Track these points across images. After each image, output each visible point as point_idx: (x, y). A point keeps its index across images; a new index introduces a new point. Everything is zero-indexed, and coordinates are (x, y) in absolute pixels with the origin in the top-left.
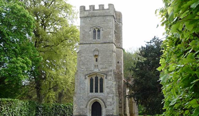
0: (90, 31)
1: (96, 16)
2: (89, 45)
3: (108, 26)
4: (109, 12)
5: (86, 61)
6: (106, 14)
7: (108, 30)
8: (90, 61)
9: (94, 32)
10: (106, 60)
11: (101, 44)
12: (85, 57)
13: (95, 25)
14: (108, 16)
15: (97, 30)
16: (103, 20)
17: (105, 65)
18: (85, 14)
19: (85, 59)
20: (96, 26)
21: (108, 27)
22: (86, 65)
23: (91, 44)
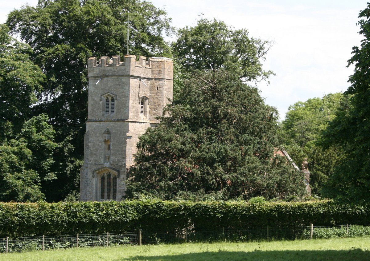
0: (101, 100)
1: (107, 76)
2: (98, 123)
3: (124, 92)
4: (125, 69)
5: (94, 149)
6: (120, 73)
7: (123, 99)
8: (100, 149)
9: (107, 101)
10: (119, 148)
11: (114, 122)
12: (93, 143)
13: (107, 91)
14: (123, 76)
15: (110, 98)
16: (117, 83)
17: (118, 156)
18: (95, 72)
19: (93, 145)
20: (108, 93)
21: (123, 94)
22: (95, 156)
23: (102, 123)
